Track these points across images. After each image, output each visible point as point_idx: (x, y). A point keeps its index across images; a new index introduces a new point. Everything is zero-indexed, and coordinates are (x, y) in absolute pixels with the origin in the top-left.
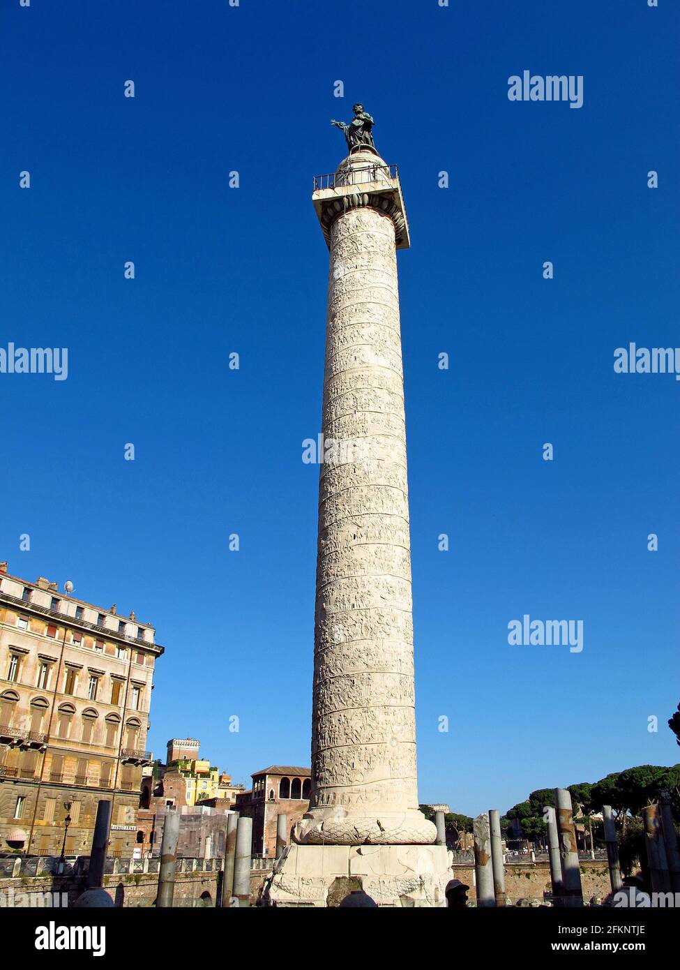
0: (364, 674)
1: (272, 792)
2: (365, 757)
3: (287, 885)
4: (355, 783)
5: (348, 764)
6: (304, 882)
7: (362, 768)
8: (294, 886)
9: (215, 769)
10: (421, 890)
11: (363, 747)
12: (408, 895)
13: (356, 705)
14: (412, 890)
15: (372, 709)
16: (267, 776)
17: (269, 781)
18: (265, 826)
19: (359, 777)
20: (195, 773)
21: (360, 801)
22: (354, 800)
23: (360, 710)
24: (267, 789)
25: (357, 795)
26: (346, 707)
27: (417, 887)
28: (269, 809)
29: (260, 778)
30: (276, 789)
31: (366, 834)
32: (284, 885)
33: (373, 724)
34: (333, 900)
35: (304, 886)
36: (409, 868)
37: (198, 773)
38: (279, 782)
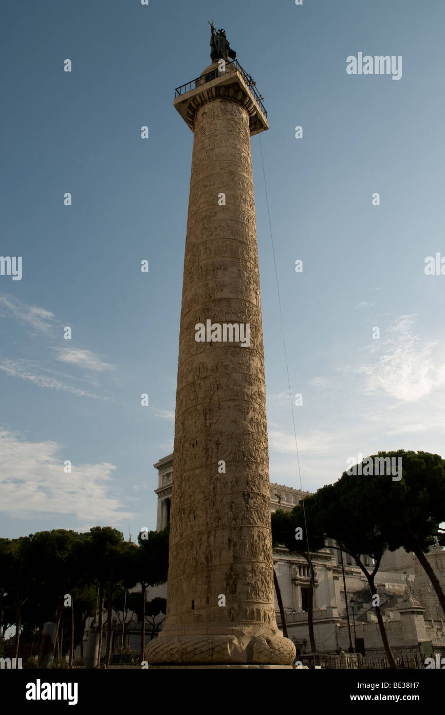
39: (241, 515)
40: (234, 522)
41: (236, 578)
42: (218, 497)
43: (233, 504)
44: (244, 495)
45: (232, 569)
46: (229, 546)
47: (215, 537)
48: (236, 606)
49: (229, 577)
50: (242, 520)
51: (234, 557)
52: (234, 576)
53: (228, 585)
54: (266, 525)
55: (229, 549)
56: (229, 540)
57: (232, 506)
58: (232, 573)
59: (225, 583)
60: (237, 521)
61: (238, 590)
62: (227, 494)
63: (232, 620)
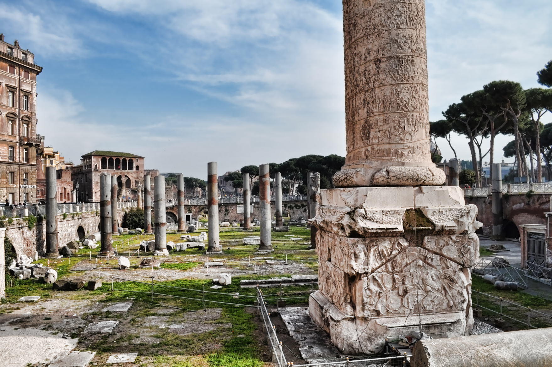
0: (410, 57)
1: (96, 166)
2: (412, 121)
3: (371, 216)
4: (406, 141)
5: (400, 127)
6: (384, 213)
7: (411, 130)
8: (378, 216)
9: (57, 153)
10: (468, 216)
11: (410, 114)
12: (460, 220)
13: (405, 82)
14: (462, 216)
15: (415, 85)
16: (93, 157)
17: (94, 159)
18: (93, 185)
19: (408, 137)
20: (44, 155)
21: (410, 155)
22: (405, 153)
23: (408, 85)
24: (93, 164)
25: (408, 150)
26: (397, 82)
27: (465, 214)
28: (95, 175)
29: (87, 157)
30: (99, 164)
31: (424, 178)
32: (369, 216)
33: (417, 97)
34: (408, 225)
35: (384, 216)
36: (456, 202)
37: (46, 155)
38: (100, 160)
39: (372, 79)
40: (367, 86)
41: (369, 128)
42: (357, 69)
43: (366, 72)
44: (375, 62)
45: (366, 122)
46: (364, 105)
47: (355, 100)
48: (369, 148)
49: (364, 128)
50: (374, 82)
51: (367, 112)
52: (368, 127)
53: (364, 134)
54: (402, 81)
55: (364, 108)
56: (364, 100)
57: (365, 73)
58: (366, 125)
59: (362, 133)
60: (370, 84)
61: (371, 137)
62: (362, 65)
63: (367, 158)
